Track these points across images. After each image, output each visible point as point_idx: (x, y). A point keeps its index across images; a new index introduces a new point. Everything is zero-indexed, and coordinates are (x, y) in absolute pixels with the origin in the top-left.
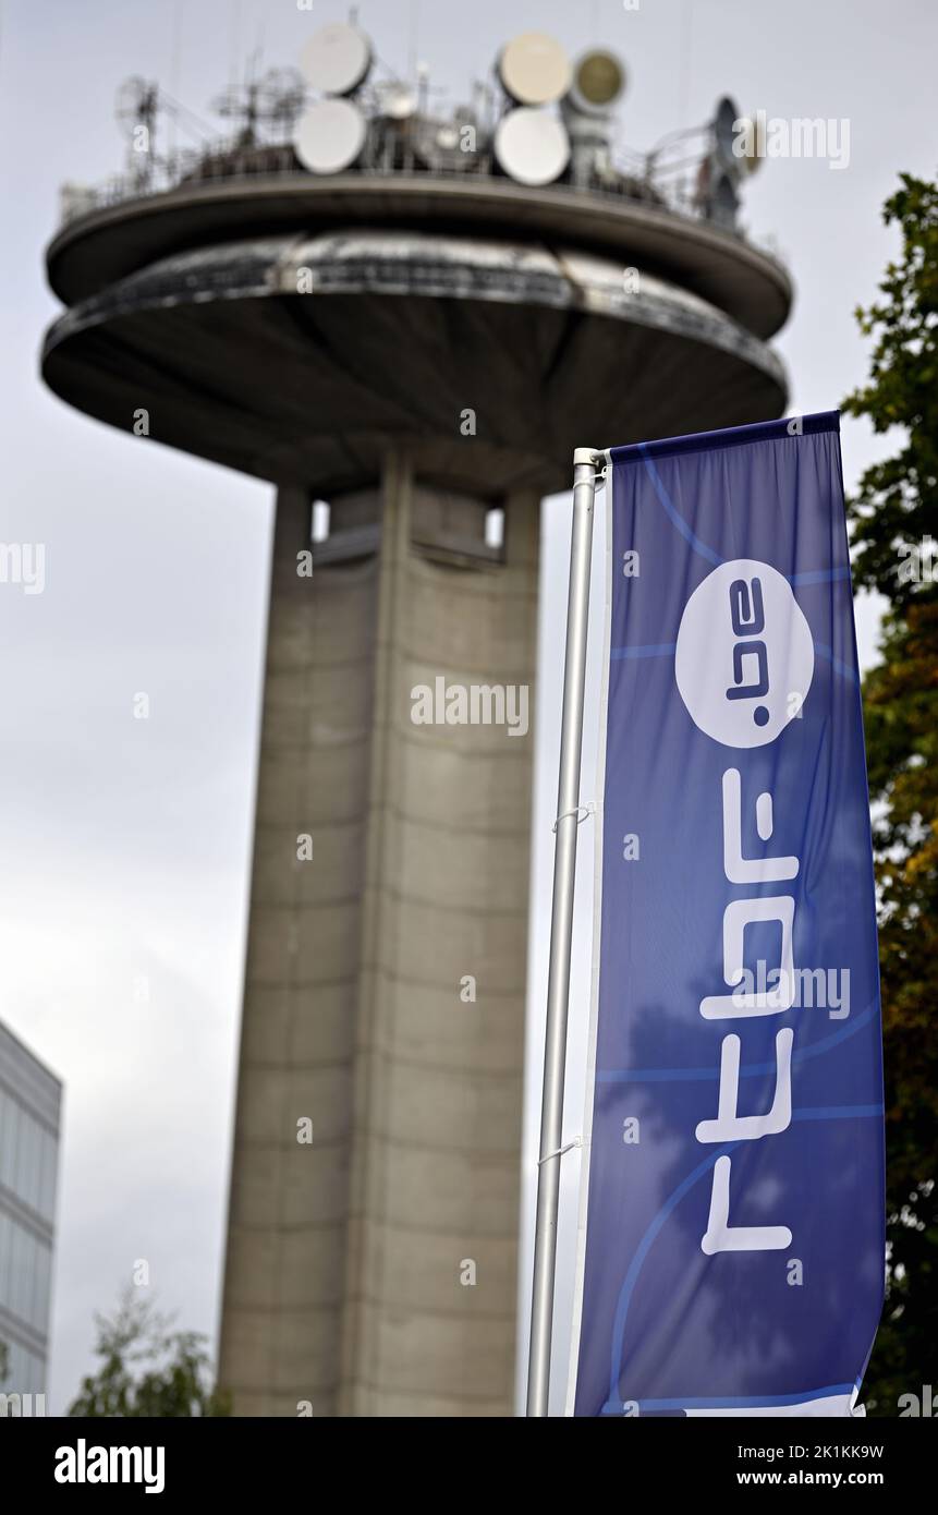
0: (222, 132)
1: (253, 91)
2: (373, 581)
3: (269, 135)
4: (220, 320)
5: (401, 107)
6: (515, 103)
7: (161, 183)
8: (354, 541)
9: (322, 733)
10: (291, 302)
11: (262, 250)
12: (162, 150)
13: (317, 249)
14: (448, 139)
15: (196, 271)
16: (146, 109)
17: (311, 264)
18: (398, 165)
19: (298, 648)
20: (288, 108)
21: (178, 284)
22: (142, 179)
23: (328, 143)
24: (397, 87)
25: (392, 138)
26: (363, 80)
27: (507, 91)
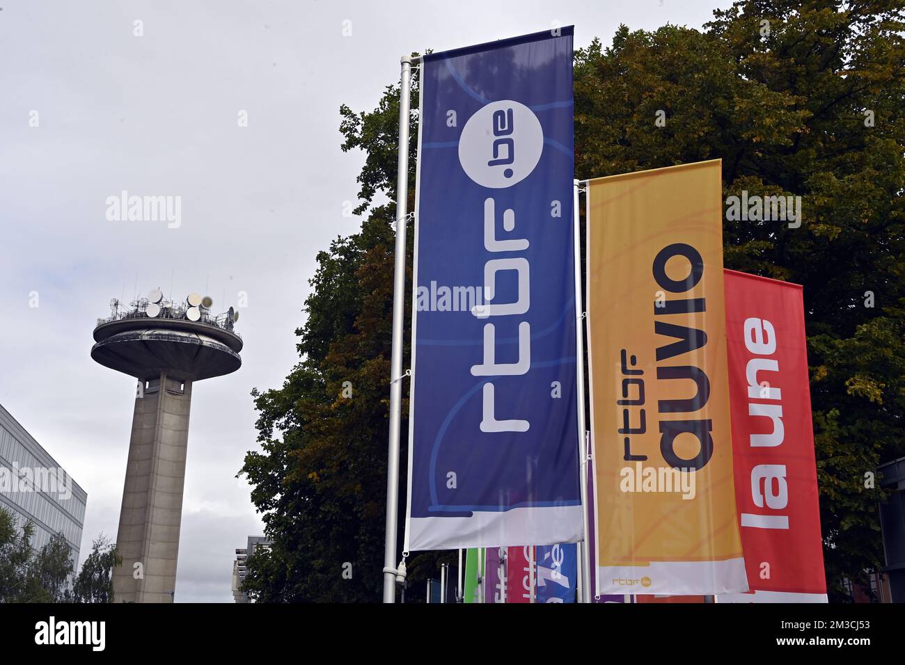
0: (132, 309)
1: (138, 302)
2: (158, 396)
3: (141, 310)
4: (129, 345)
5: (168, 306)
6: (191, 306)
7: (118, 318)
8: (153, 389)
9: (145, 426)
10: (144, 342)
11: (138, 332)
12: (119, 312)
13: (150, 332)
14: (177, 312)
15: (125, 335)
16: (116, 304)
17: (148, 335)
18: (167, 317)
19: (141, 410)
20: (145, 305)
21: (121, 338)
22: (115, 318)
23: (153, 312)
24: (167, 302)
25: (166, 312)
26: (160, 301)
27: (189, 304)
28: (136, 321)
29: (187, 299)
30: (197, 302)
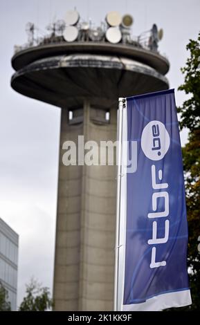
0: (48, 34)
1: (54, 25)
2: (82, 128)
3: (58, 34)
5: (86, 27)
6: (110, 26)
7: (35, 44)
8: (78, 120)
10: (63, 69)
11: (57, 58)
12: (35, 37)
13: (69, 58)
14: (96, 34)
15: (43, 63)
16: (32, 29)
17: (67, 61)
18: (85, 40)
20: (62, 28)
21: (39, 66)
22: (31, 44)
23: (71, 35)
24: (85, 23)
25: (84, 34)
26: (78, 22)
27: (108, 23)
28: (54, 47)
29: (106, 19)
30: (116, 21)
